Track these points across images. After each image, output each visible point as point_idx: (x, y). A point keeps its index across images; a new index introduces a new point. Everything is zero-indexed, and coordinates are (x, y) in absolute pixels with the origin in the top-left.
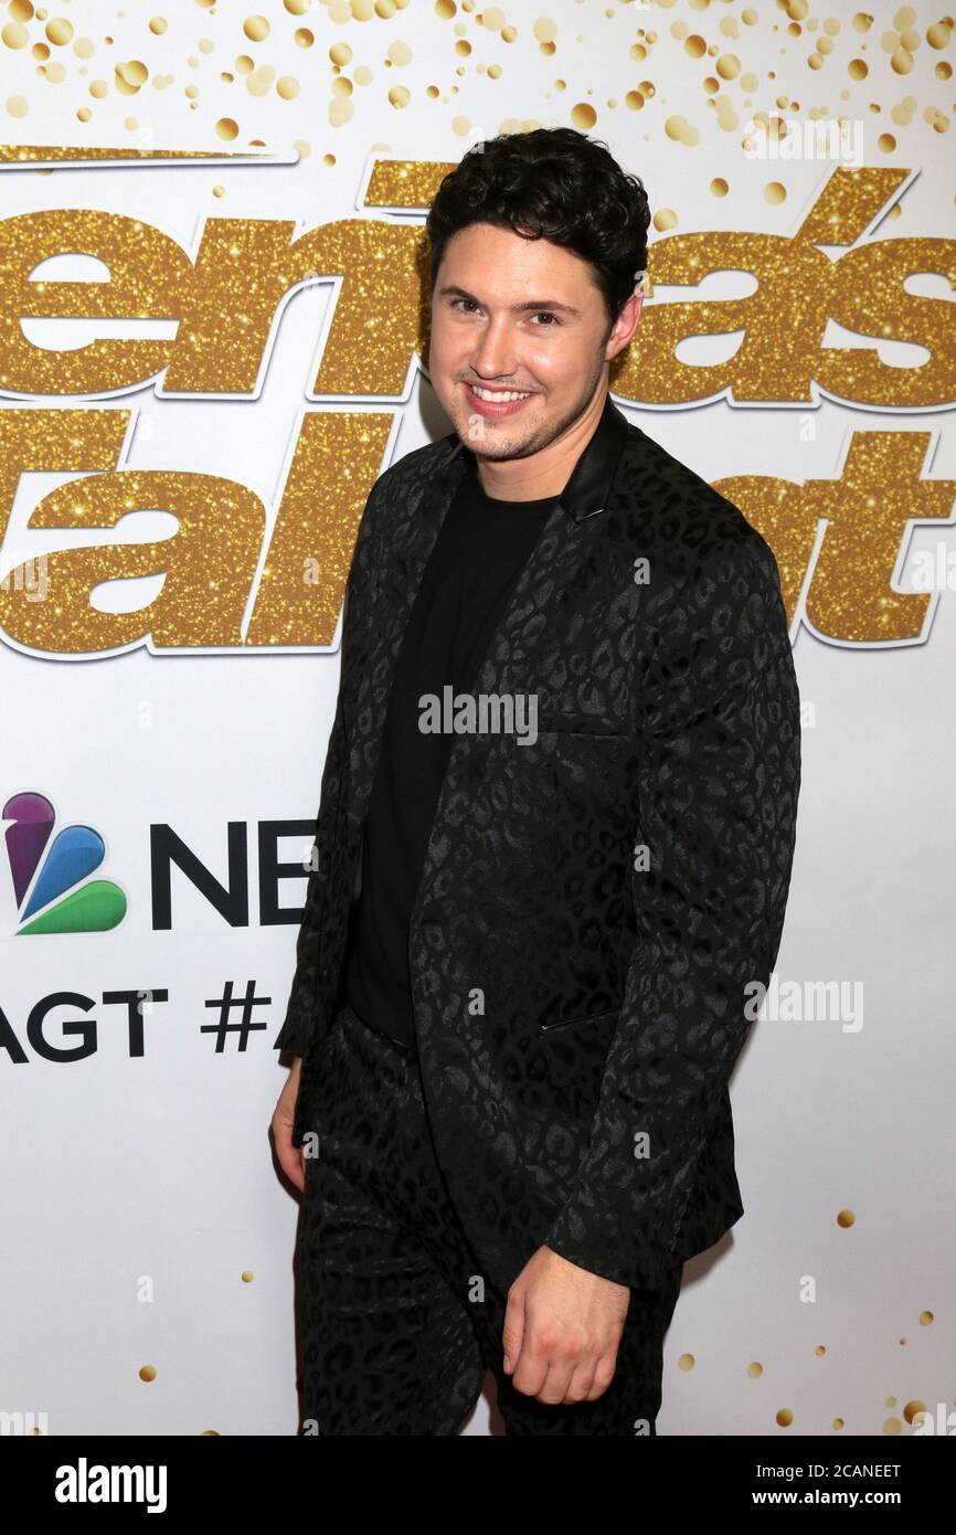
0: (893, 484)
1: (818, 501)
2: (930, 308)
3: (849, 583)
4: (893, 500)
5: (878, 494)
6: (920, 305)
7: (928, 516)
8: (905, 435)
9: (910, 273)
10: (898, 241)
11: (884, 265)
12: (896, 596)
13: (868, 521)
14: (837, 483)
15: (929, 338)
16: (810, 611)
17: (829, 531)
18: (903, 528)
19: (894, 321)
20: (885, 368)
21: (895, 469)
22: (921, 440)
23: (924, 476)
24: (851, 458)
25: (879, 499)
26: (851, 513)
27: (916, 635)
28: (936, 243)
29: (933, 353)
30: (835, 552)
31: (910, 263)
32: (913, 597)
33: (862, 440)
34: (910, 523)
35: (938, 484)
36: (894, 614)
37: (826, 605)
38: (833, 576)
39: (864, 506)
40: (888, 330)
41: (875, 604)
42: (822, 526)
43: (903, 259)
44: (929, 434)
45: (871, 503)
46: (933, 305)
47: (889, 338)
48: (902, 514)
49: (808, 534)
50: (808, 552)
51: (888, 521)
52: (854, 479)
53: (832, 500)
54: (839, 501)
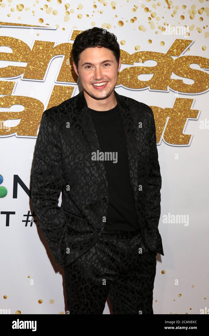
0: (184, 110)
1: (168, 113)
2: (195, 72)
3: (173, 131)
4: (184, 114)
5: (181, 112)
6: (193, 71)
7: (192, 118)
8: (188, 99)
9: (191, 63)
10: (189, 56)
11: (185, 61)
12: (184, 135)
13: (178, 118)
14: (172, 109)
15: (194, 78)
16: (164, 137)
17: (169, 120)
18: (186, 120)
19: (187, 74)
20: (184, 84)
21: (185, 107)
22: (191, 101)
23: (191, 109)
24: (175, 103)
25: (181, 113)
26: (175, 116)
27: (188, 144)
28: (197, 57)
29: (195, 82)
30: (171, 124)
31: (191, 61)
32: (187, 135)
33: (178, 100)
34: (188, 119)
35: (194, 111)
36: (183, 139)
37: (168, 136)
38: (170, 130)
39: (178, 114)
40: (185, 76)
41: (179, 136)
42: (168, 118)
43: (190, 60)
44: (193, 99)
45: (179, 114)
46: (196, 71)
47: (185, 77)
48: (186, 117)
49: (165, 120)
50: (165, 124)
51: (183, 118)
52: (176, 108)
53: (170, 113)
54: (172, 113)
